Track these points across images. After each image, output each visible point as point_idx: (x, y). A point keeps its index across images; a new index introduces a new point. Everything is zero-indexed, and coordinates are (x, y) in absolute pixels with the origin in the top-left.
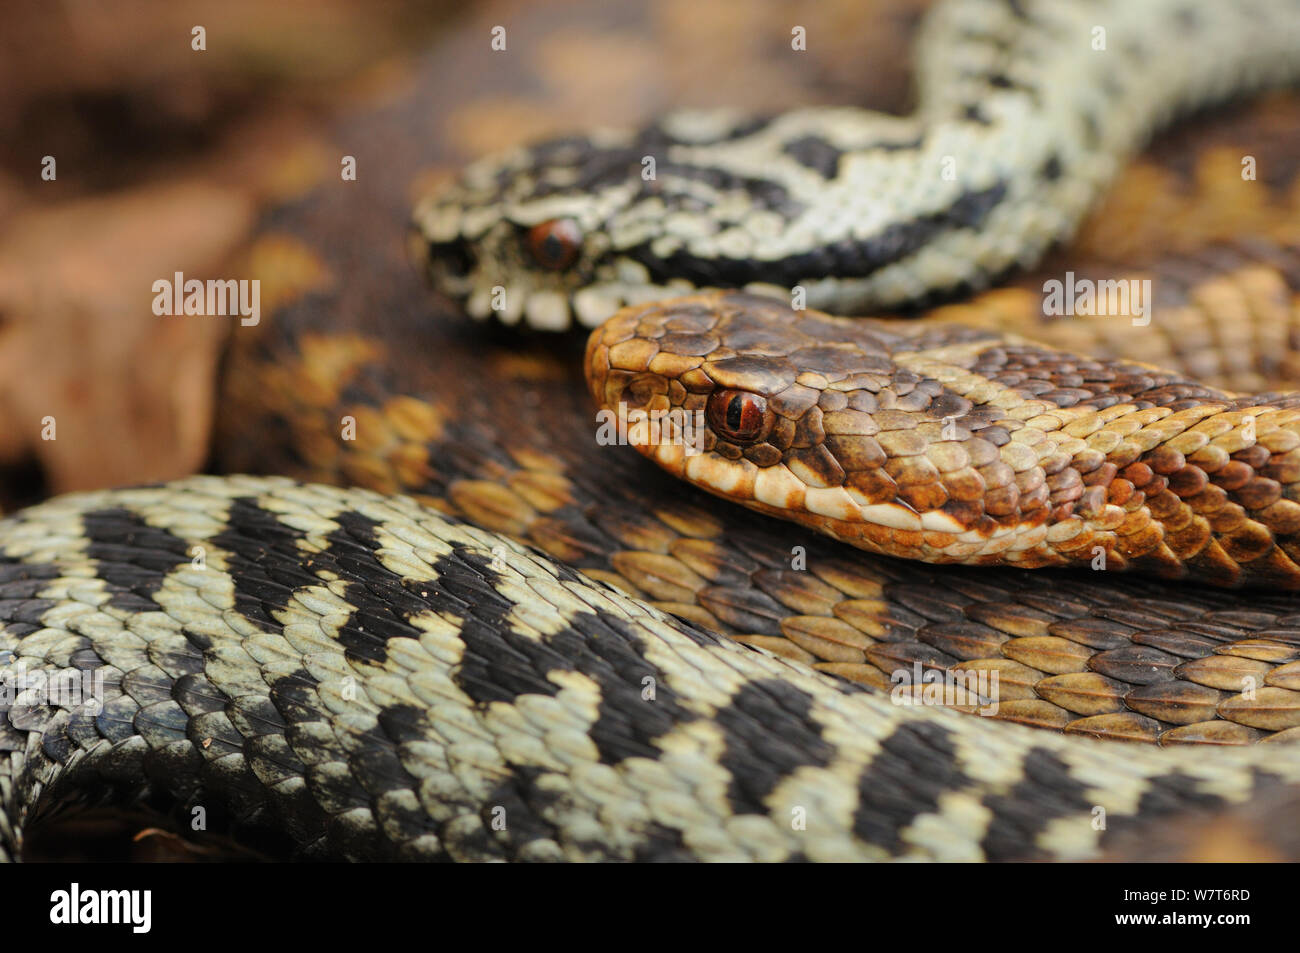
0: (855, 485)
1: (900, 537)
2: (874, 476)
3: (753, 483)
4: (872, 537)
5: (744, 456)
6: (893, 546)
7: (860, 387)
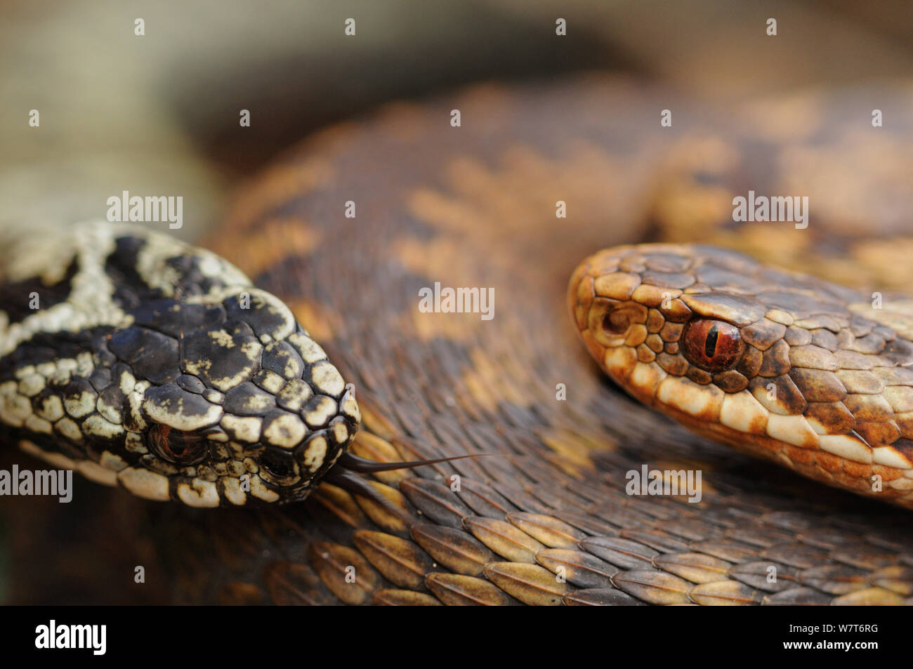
0: (815, 416)
1: (850, 467)
2: (834, 408)
3: (720, 407)
4: (824, 465)
5: (713, 382)
6: (843, 475)
7: (822, 325)
